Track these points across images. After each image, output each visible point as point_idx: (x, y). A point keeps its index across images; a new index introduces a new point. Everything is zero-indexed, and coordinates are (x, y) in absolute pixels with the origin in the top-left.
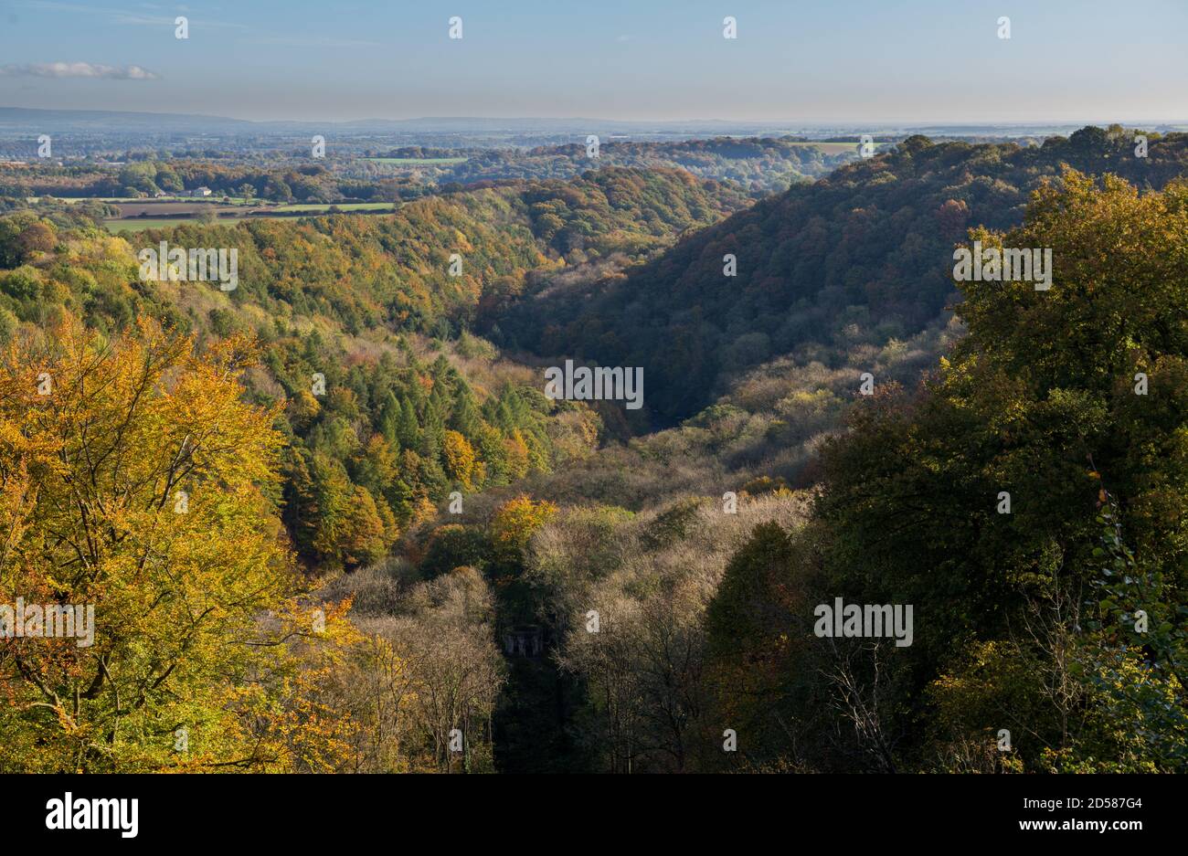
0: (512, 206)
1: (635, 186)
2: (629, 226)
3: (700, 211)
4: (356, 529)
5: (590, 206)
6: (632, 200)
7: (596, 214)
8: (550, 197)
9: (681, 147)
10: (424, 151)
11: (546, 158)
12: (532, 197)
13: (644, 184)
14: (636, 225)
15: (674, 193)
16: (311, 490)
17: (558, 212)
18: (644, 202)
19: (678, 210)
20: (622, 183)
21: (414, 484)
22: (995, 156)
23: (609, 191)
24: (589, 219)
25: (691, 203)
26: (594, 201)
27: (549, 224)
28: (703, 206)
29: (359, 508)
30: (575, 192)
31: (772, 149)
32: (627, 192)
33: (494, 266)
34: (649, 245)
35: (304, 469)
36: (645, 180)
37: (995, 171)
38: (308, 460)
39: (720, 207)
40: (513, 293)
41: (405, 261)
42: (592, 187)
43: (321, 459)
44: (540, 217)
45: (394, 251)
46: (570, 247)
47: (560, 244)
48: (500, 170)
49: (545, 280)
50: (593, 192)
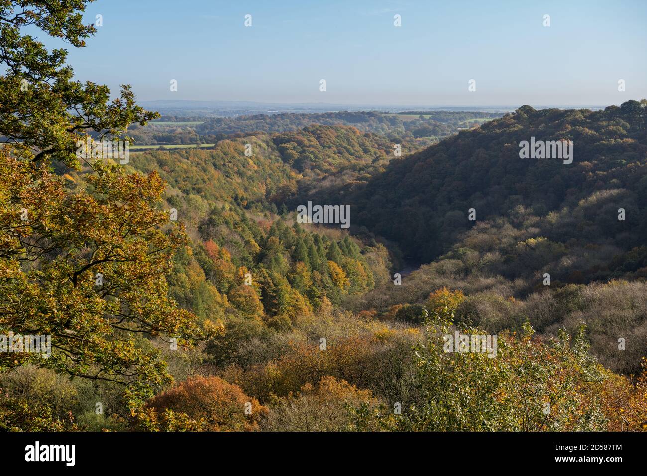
0: (268, 145)
1: (332, 135)
2: (333, 157)
3: (368, 149)
4: (296, 312)
5: (310, 146)
6: (331, 143)
7: (315, 150)
8: (288, 141)
9: (323, 116)
10: (176, 118)
11: (252, 121)
12: (278, 141)
13: (336, 134)
14: (336, 156)
15: (352, 139)
16: (275, 292)
17: (294, 149)
18: (338, 144)
19: (356, 148)
20: (325, 133)
21: (320, 289)
22: (580, 116)
23: (318, 138)
24: (312, 153)
25: (362, 145)
26: (312, 143)
27: (291, 156)
28: (368, 146)
29: (297, 301)
30: (300, 137)
31: (373, 118)
32: (328, 139)
33: (270, 178)
34: (364, 165)
35: (270, 280)
36: (337, 132)
37: (583, 124)
38: (270, 276)
39: (377, 147)
40: (292, 192)
41: (228, 175)
42: (309, 136)
43: (276, 275)
44: (286, 152)
45: (220, 169)
46: (304, 168)
47: (298, 166)
48: (226, 128)
49: (308, 185)
50: (310, 138)
